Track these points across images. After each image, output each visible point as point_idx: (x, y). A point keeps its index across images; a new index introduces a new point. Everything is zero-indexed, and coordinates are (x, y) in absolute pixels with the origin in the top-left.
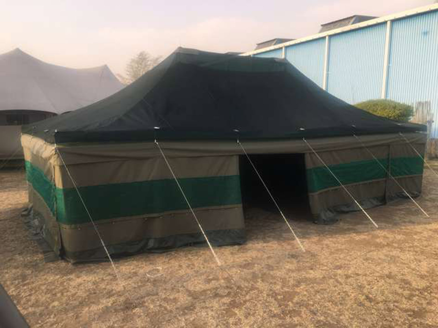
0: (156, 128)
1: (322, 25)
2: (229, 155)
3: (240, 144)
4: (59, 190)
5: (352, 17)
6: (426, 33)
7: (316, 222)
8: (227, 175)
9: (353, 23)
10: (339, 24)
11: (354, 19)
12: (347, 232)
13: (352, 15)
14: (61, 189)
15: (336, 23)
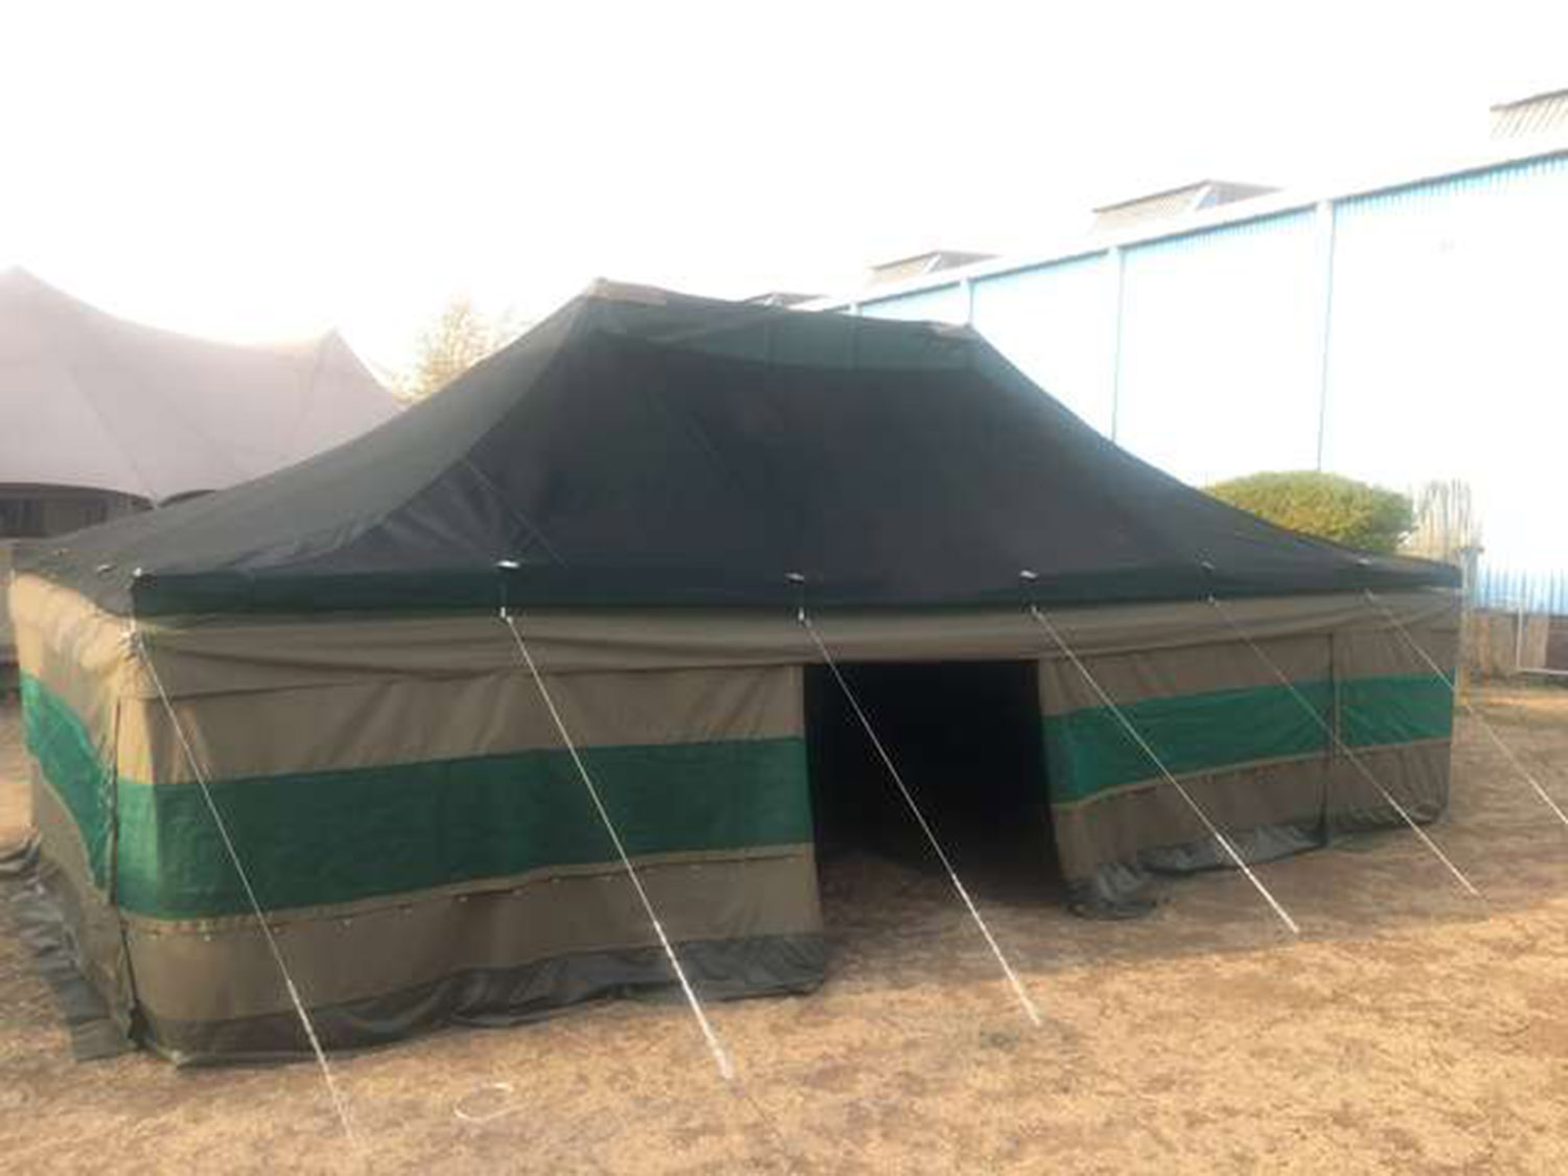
0: (507, 564)
2: (769, 666)
3: (808, 623)
4: (138, 788)
5: (1197, 187)
7: (1080, 908)
8: (758, 736)
9: (1201, 207)
11: (1202, 192)
12: (1189, 949)
14: (143, 788)
15: (1144, 205)
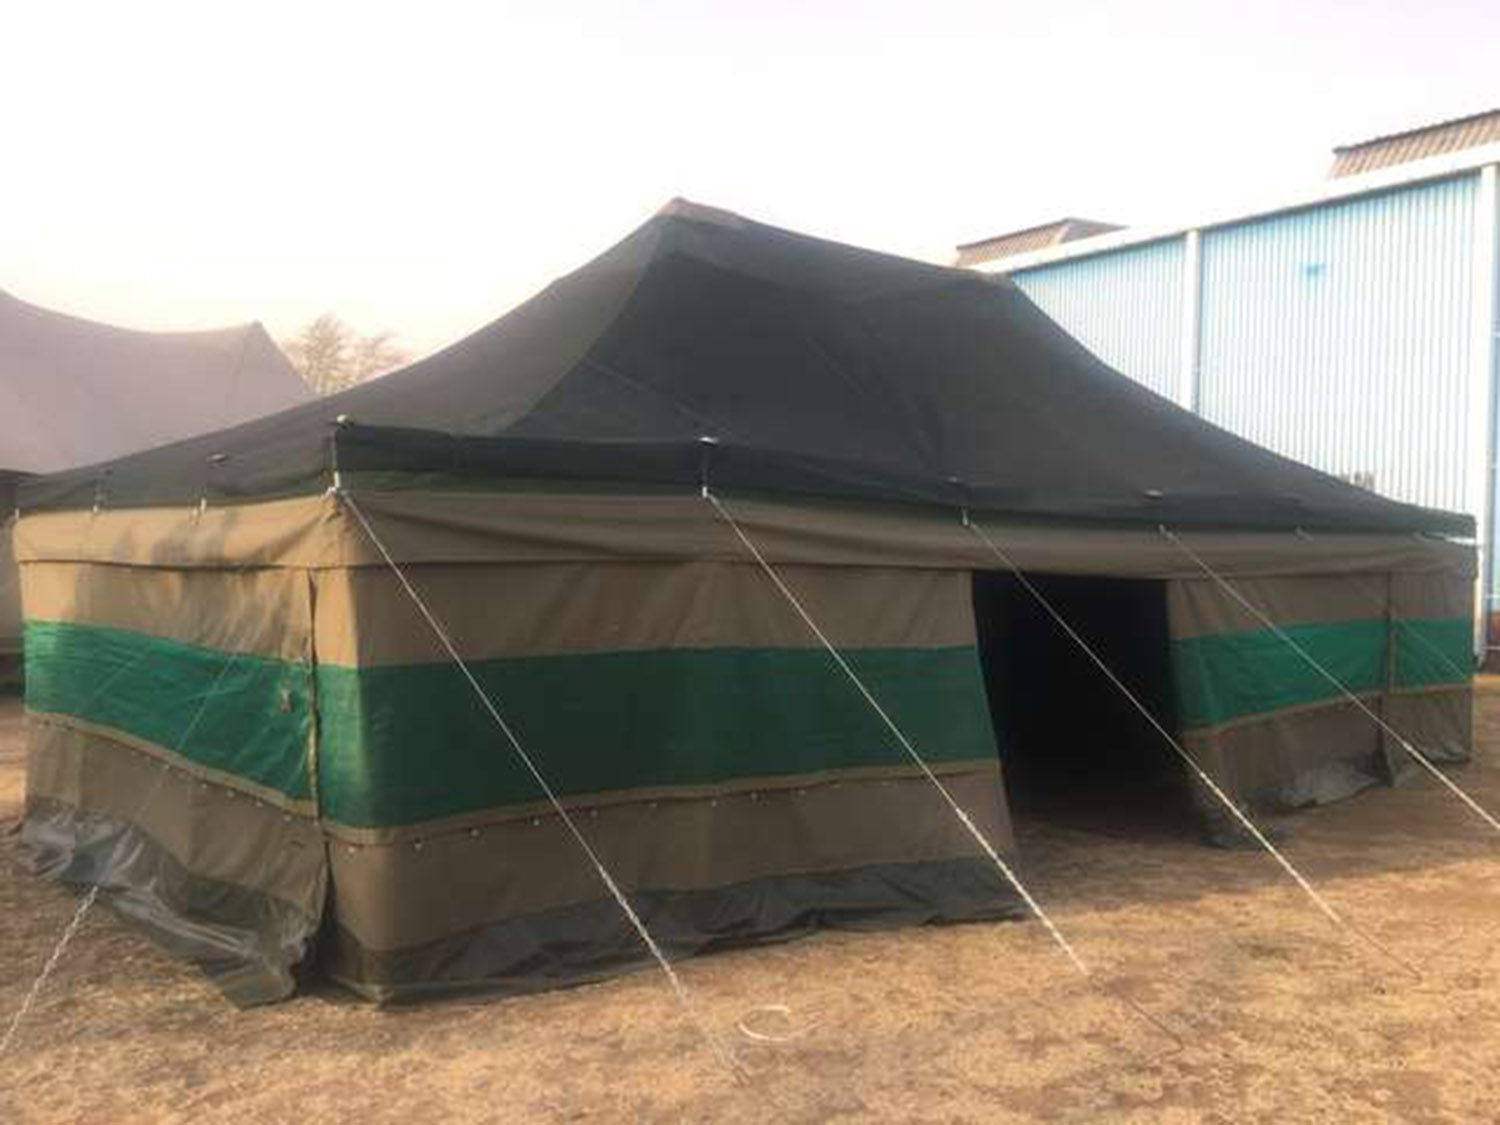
0: (706, 439)
1: (959, 248)
3: (974, 526)
4: (340, 673)
5: (1057, 225)
6: (1313, 271)
8: (937, 646)
9: (1064, 240)
10: (1015, 243)
11: (1065, 229)
13: (1058, 218)
14: (349, 671)
15: (1006, 243)
